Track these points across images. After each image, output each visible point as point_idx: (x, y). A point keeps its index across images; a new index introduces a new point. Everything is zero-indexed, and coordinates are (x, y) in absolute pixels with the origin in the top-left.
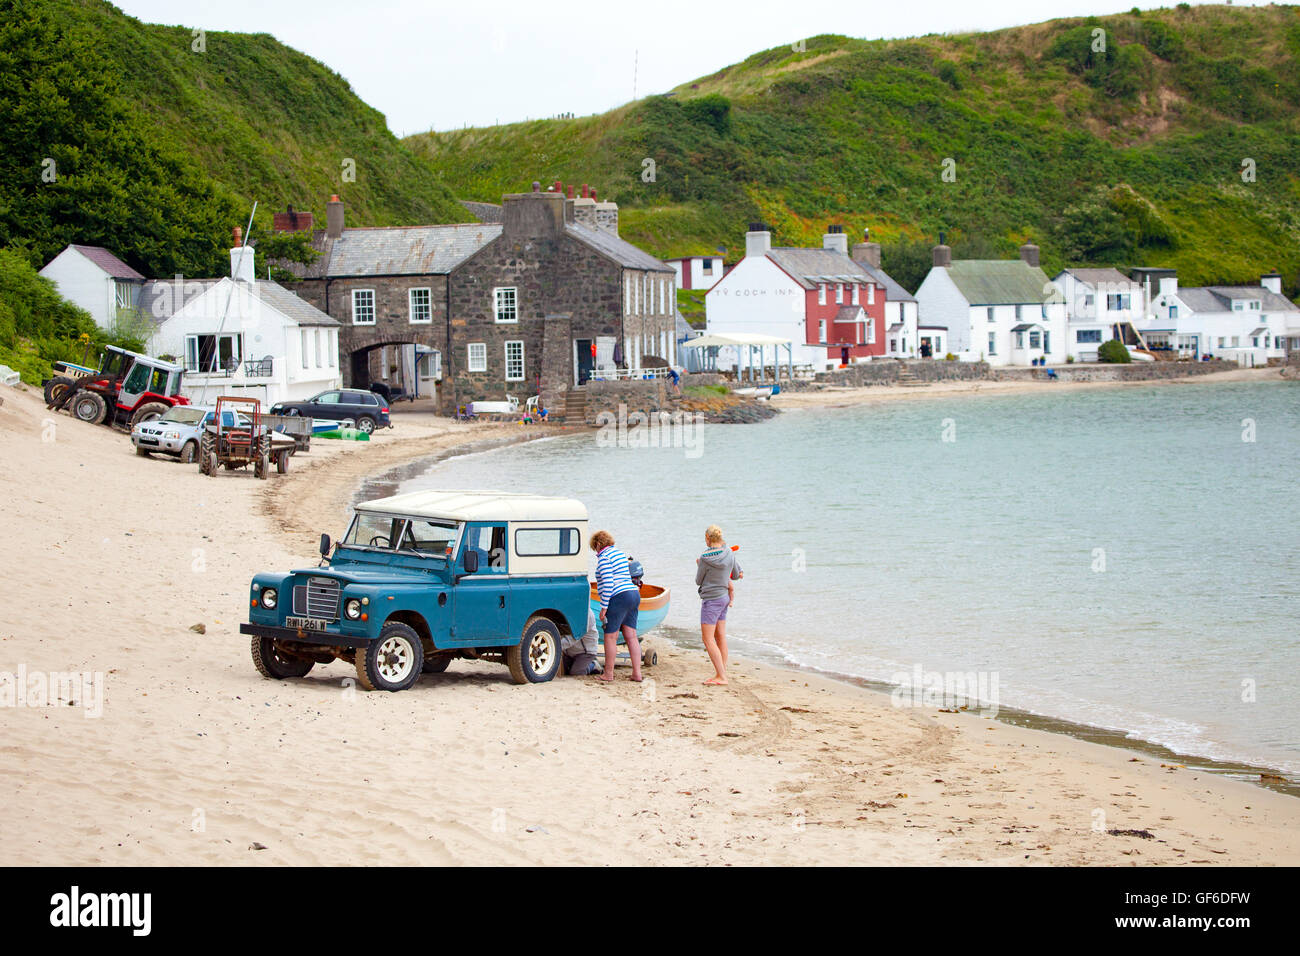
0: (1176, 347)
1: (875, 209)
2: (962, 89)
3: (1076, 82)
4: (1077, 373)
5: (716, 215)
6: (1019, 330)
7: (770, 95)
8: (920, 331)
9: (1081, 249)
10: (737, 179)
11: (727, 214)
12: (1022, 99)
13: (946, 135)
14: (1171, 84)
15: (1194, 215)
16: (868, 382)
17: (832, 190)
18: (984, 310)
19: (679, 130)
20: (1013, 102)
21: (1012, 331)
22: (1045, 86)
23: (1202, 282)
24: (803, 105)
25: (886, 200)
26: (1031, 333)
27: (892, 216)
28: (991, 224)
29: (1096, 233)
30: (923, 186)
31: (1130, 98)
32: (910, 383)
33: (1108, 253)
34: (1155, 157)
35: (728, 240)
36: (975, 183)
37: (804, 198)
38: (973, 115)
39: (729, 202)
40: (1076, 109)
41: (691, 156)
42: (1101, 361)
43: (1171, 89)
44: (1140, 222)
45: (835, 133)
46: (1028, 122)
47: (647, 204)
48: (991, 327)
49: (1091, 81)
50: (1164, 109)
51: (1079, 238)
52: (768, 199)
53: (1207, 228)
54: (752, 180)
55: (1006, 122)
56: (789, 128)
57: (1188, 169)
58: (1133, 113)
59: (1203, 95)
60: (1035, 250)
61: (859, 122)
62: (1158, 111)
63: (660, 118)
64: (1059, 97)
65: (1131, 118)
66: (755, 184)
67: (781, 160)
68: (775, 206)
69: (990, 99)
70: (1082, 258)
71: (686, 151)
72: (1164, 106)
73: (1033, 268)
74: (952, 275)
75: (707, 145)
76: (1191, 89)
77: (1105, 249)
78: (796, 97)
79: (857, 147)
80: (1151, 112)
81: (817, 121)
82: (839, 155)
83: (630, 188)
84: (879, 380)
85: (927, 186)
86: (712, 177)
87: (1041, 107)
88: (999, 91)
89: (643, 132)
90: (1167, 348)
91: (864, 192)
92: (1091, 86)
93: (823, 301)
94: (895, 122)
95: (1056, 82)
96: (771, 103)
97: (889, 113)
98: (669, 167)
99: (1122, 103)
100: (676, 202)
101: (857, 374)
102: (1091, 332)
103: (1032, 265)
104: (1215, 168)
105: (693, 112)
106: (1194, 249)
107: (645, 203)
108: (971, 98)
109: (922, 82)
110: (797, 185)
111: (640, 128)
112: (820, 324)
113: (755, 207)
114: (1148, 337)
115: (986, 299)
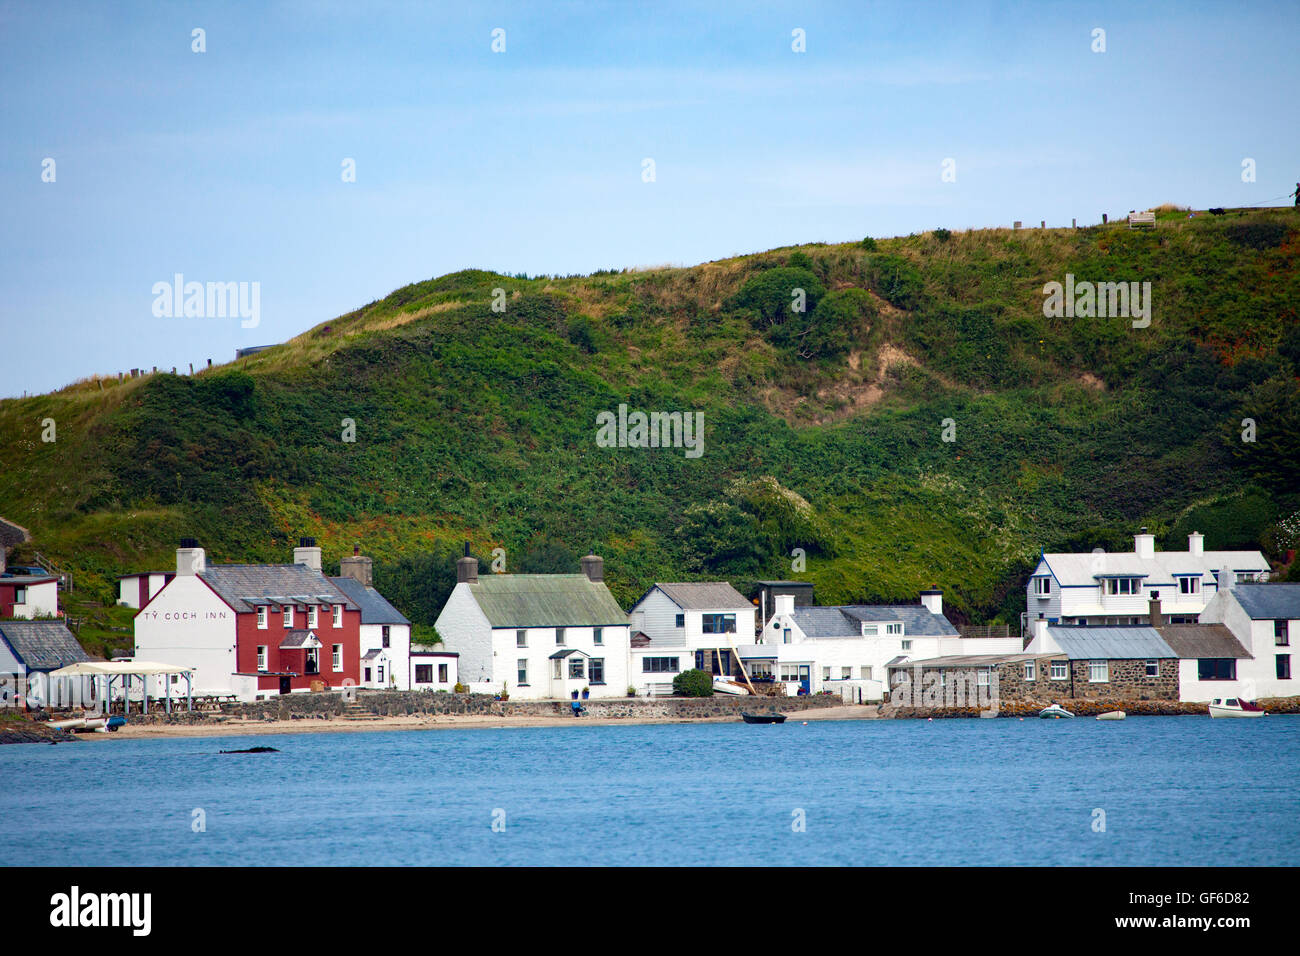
0: (778, 678)
1: (435, 508)
2: (597, 352)
3: (760, 341)
4: (614, 708)
5: (211, 520)
6: (558, 657)
7: (327, 367)
8: (412, 658)
9: (701, 558)
10: (248, 474)
11: (225, 519)
12: (677, 365)
13: (560, 414)
14: (899, 340)
15: (871, 514)
16: (297, 714)
17: (382, 486)
18: (513, 633)
19: (184, 416)
20: (665, 369)
21: (551, 658)
22: (711, 347)
23: (848, 598)
24: (370, 378)
25: (453, 497)
26: (570, 661)
27: (455, 517)
28: (589, 527)
29: (718, 538)
30: (511, 478)
31: (833, 361)
32: (356, 716)
33: (733, 563)
34: (841, 438)
35: (221, 550)
36: (583, 474)
37: (338, 497)
38: (602, 387)
39: (232, 504)
40: (749, 377)
41: (190, 449)
42: (676, 694)
43: (899, 346)
44: (781, 524)
45: (402, 414)
46: (679, 394)
47: (126, 506)
48: (522, 653)
49: (776, 340)
50: (882, 373)
51: (699, 544)
52: (285, 499)
53: (883, 530)
54: (268, 476)
55: (649, 395)
56: (342, 408)
57: (884, 454)
58: (834, 379)
59: (940, 354)
60: (596, 562)
61: (440, 399)
62: (870, 376)
63: (162, 402)
64: (729, 360)
65: (832, 386)
66: (271, 481)
67: (318, 451)
68: (292, 507)
69: (635, 366)
70: (702, 568)
71: (187, 443)
72: (883, 370)
73: (595, 584)
74: (476, 593)
75: (213, 435)
76: (925, 347)
77: (731, 557)
78: (361, 368)
79: (426, 432)
80: (860, 378)
81: (384, 399)
82: (400, 442)
83: (107, 488)
84: (315, 713)
85: (519, 479)
86: (214, 473)
87: (703, 374)
88: (650, 354)
89: (136, 419)
90: (768, 679)
91: (424, 488)
92: (775, 345)
93: (263, 625)
94: (492, 398)
95: (729, 341)
96: (326, 377)
97: (486, 387)
98: (160, 462)
99: (822, 367)
100: (164, 504)
101: (281, 706)
102: (665, 660)
103: (592, 579)
104: (923, 452)
105: (206, 393)
106: (854, 559)
107: (124, 505)
108: (607, 364)
109: (543, 344)
110: (333, 481)
111: (134, 415)
112: (260, 651)
113: (265, 510)
114: (753, 666)
115: (516, 620)
